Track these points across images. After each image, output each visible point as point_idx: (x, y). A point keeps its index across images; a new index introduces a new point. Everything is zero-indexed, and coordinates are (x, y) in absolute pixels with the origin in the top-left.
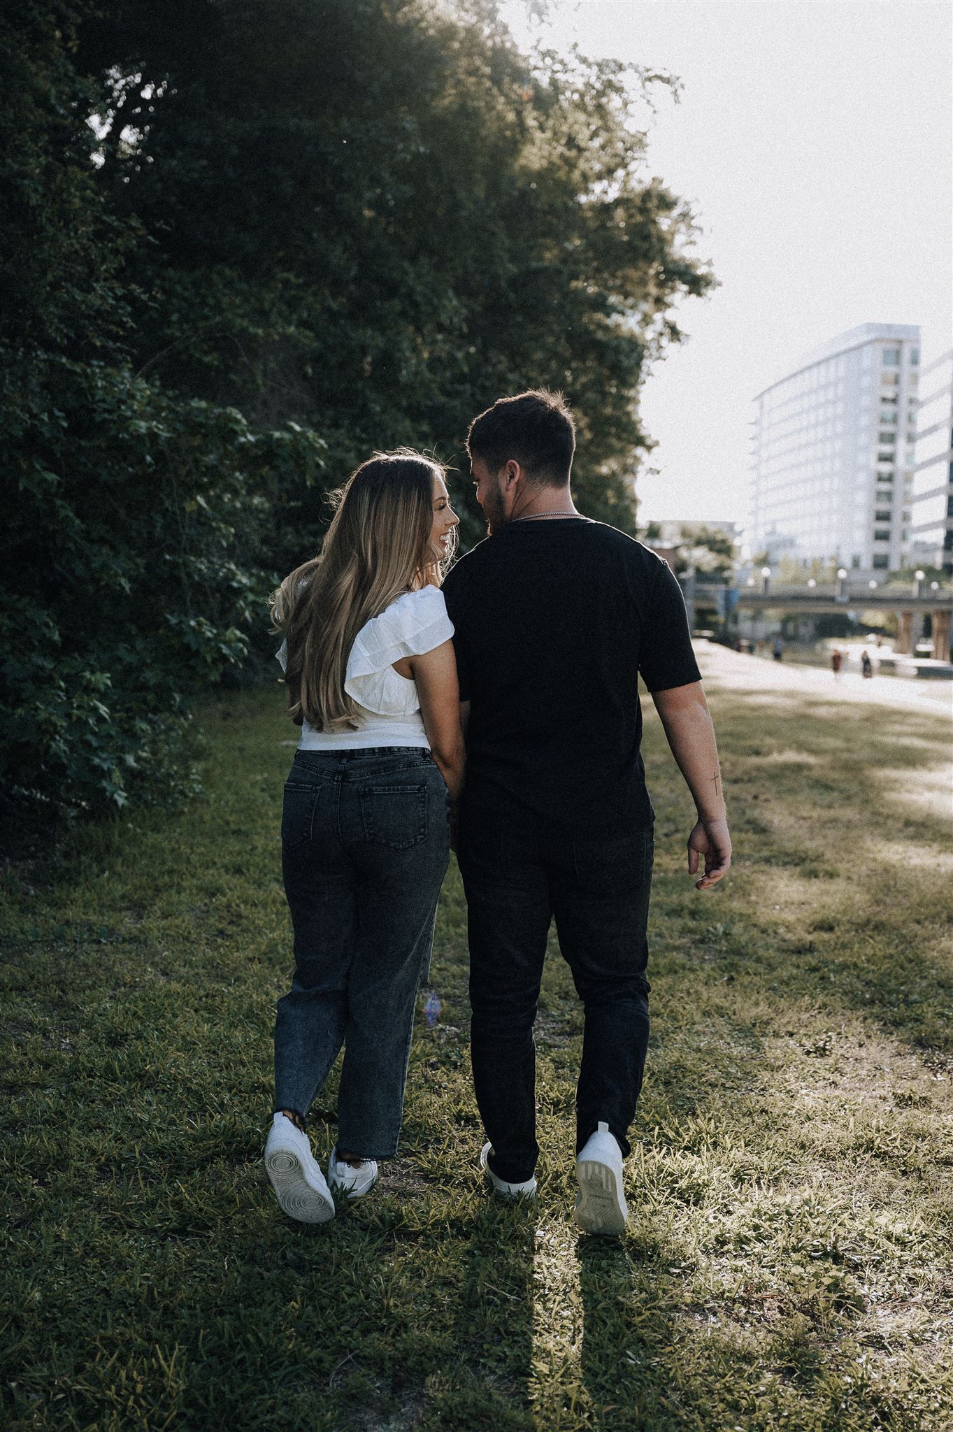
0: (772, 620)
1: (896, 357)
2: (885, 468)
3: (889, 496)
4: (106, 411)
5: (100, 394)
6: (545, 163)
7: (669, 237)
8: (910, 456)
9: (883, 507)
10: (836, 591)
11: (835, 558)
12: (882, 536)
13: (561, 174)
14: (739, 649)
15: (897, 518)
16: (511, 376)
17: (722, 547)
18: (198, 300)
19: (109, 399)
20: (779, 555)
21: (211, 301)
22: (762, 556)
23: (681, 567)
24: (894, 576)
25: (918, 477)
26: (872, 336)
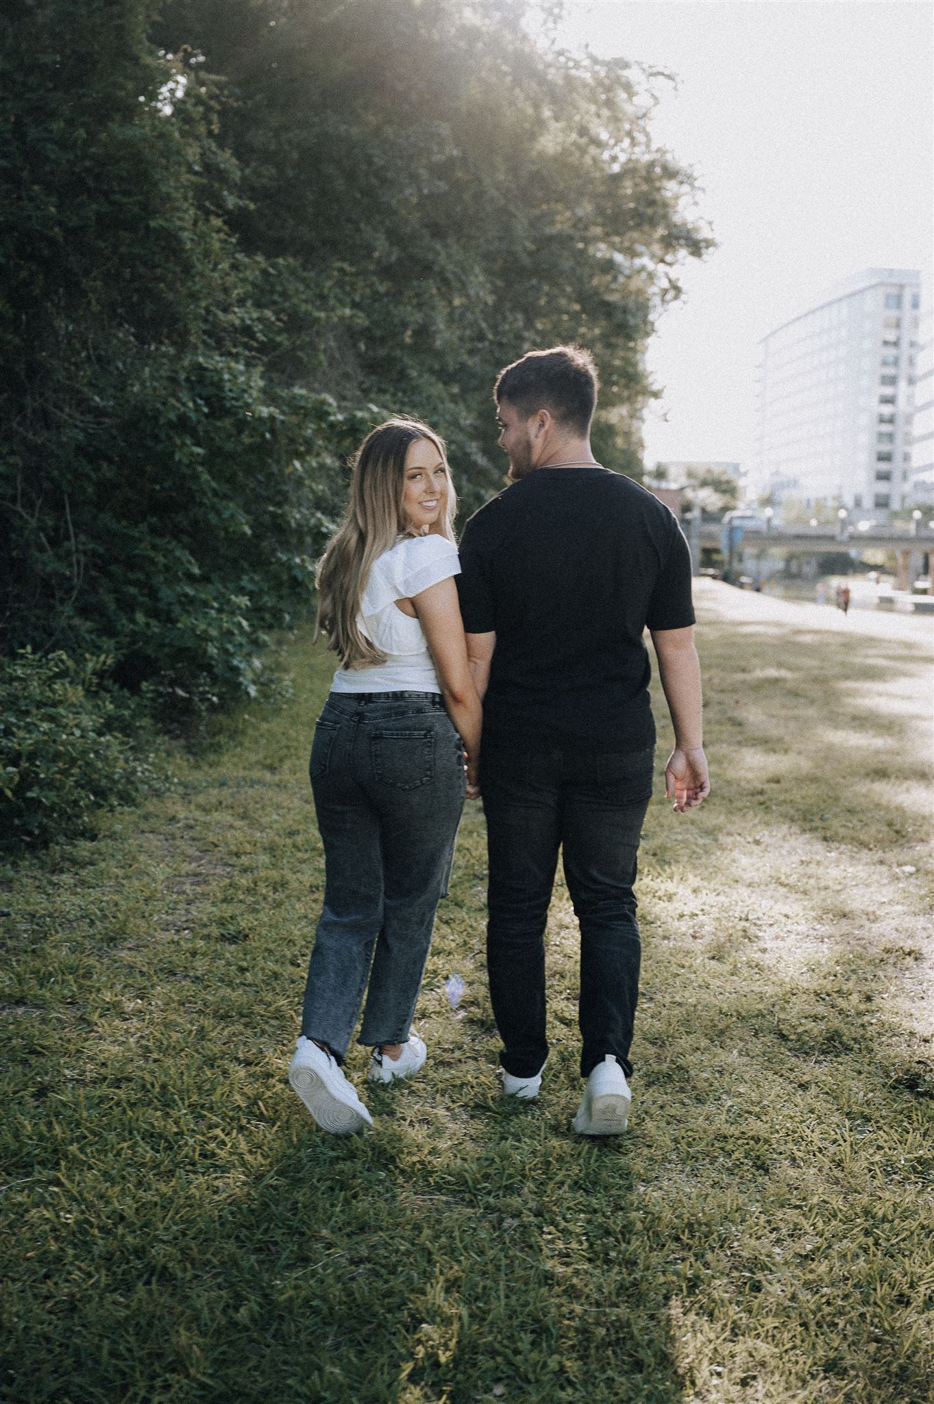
0: (776, 557)
1: (898, 301)
2: (887, 410)
3: (890, 437)
4: (233, 398)
5: (228, 386)
6: (559, 149)
7: (672, 202)
8: (910, 398)
9: (885, 448)
10: (836, 530)
11: (838, 498)
12: (884, 477)
13: (574, 159)
14: (742, 586)
15: (898, 458)
16: (526, 334)
17: (726, 487)
18: (268, 288)
19: (235, 389)
20: (784, 495)
21: (279, 288)
22: (766, 494)
23: (687, 508)
24: (895, 515)
25: (917, 418)
26: (874, 281)
